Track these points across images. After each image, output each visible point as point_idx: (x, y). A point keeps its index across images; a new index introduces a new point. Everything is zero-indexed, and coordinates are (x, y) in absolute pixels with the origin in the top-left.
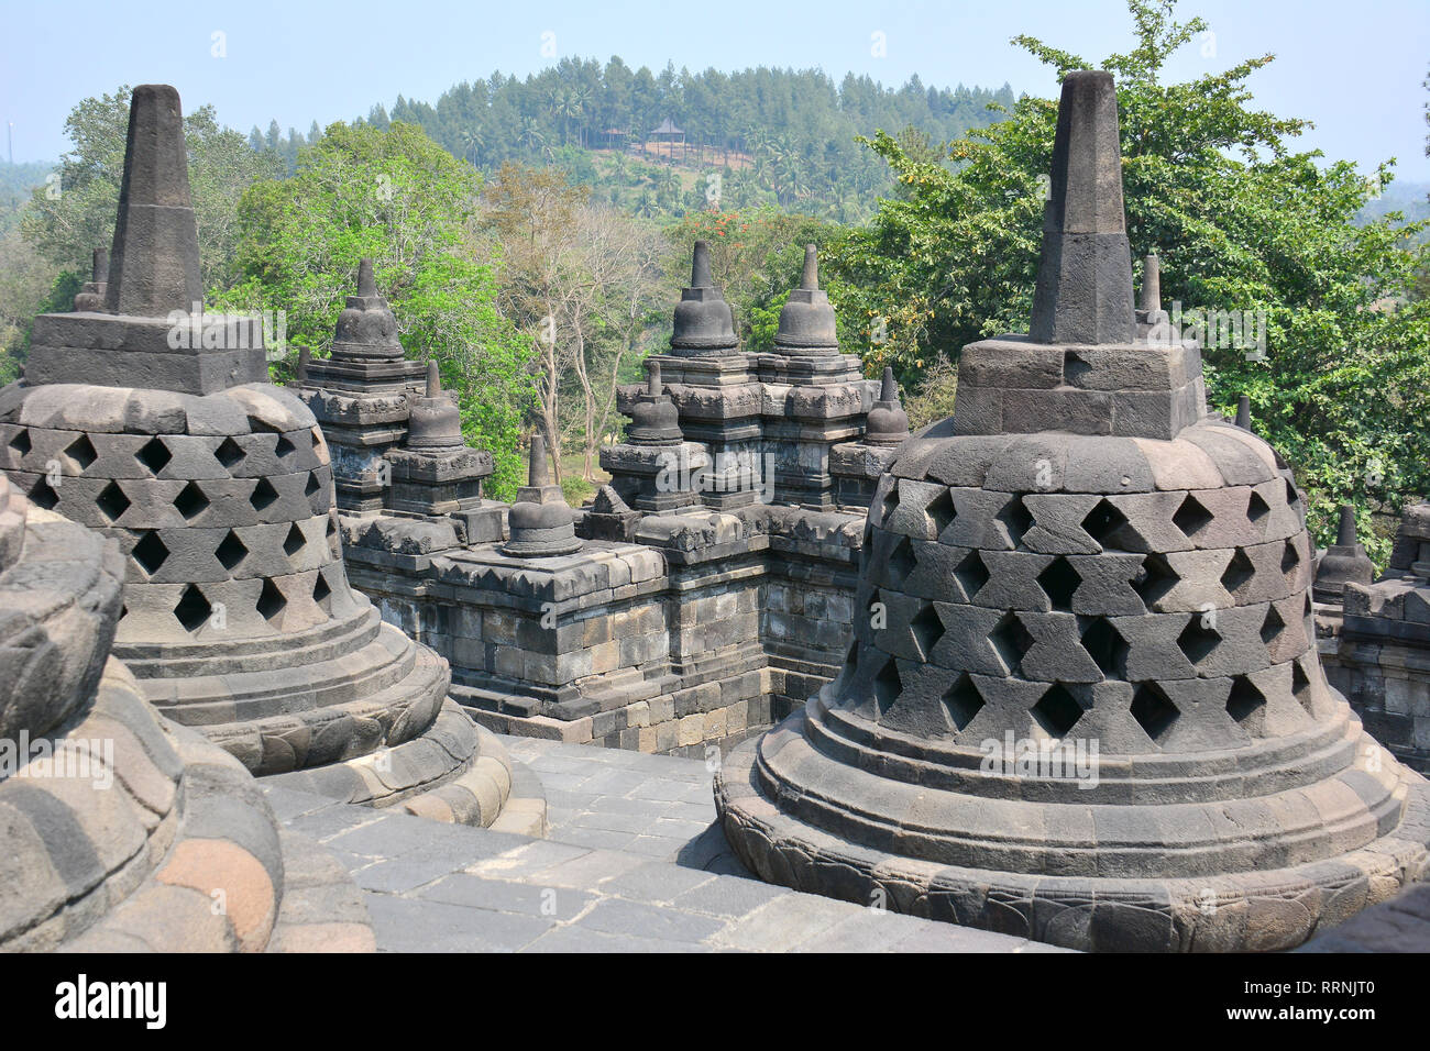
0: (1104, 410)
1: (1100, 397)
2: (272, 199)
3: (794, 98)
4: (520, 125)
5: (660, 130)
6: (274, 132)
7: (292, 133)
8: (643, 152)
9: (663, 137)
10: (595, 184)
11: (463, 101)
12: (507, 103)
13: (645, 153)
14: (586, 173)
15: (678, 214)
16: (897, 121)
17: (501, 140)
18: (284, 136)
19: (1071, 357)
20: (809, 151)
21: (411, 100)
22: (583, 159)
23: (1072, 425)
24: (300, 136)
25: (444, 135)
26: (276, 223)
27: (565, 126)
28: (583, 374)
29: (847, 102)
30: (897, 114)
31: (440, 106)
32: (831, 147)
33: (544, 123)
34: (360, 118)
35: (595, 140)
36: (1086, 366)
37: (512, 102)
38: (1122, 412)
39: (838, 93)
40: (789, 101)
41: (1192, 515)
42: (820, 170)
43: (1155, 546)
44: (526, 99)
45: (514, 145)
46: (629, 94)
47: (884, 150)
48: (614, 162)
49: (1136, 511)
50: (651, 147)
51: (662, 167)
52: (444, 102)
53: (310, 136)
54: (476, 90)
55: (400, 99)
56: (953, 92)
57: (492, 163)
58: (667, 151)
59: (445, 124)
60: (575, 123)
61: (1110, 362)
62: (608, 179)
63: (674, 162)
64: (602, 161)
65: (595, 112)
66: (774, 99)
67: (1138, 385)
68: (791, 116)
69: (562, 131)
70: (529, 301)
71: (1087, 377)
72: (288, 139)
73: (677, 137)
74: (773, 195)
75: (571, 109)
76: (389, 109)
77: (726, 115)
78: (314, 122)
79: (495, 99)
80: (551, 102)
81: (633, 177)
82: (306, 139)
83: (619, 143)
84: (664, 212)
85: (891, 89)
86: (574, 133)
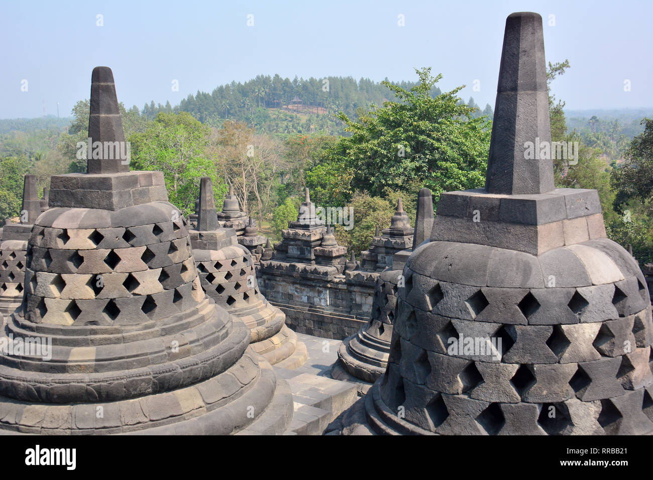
0: (206, 245)
1: (205, 242)
2: (139, 140)
3: (342, 87)
4: (242, 101)
5: (294, 101)
6: (153, 105)
7: (159, 105)
8: (287, 109)
9: (294, 103)
10: (270, 121)
11: (221, 92)
12: (237, 92)
13: (288, 109)
14: (266, 117)
15: (300, 132)
16: (379, 94)
17: (236, 106)
18: (156, 106)
19: (200, 234)
20: (347, 106)
21: (203, 92)
22: (266, 112)
23: (200, 248)
24: (163, 106)
25: (215, 105)
26: (140, 148)
27: (259, 100)
28: (257, 194)
29: (361, 88)
30: (380, 92)
31: (213, 94)
32: (355, 105)
33: (251, 99)
34: (184, 99)
35: (270, 104)
36: (202, 236)
37: (239, 92)
38: (209, 245)
39: (358, 85)
40: (340, 88)
41: (218, 265)
42: (351, 114)
43: (210, 271)
44: (243, 91)
45: (240, 108)
46: (282, 87)
47: (343, 119)
48: (277, 113)
49: (207, 265)
50: (290, 107)
51: (294, 114)
52: (215, 92)
53: (166, 106)
54: (225, 88)
55: (199, 92)
56: (400, 83)
57: (232, 115)
58: (295, 108)
59: (215, 100)
60: (262, 99)
61: (207, 235)
62: (274, 119)
63: (298, 112)
64: (272, 112)
65: (269, 94)
66: (334, 88)
67: (212, 240)
68: (341, 94)
69: (257, 101)
70: (235, 169)
71: (203, 238)
72: (158, 108)
73: (299, 103)
74: (335, 123)
75: (261, 94)
76: (195, 95)
77: (317, 95)
78: (168, 101)
79: (233, 91)
80: (253, 91)
81: (284, 118)
82: (165, 107)
83: (278, 105)
84: (295, 131)
85: (378, 83)
86: (262, 102)
